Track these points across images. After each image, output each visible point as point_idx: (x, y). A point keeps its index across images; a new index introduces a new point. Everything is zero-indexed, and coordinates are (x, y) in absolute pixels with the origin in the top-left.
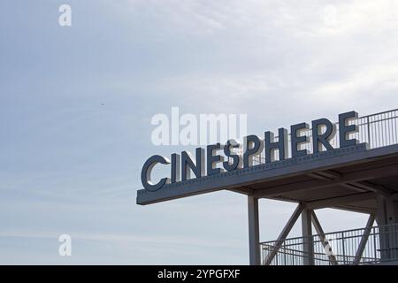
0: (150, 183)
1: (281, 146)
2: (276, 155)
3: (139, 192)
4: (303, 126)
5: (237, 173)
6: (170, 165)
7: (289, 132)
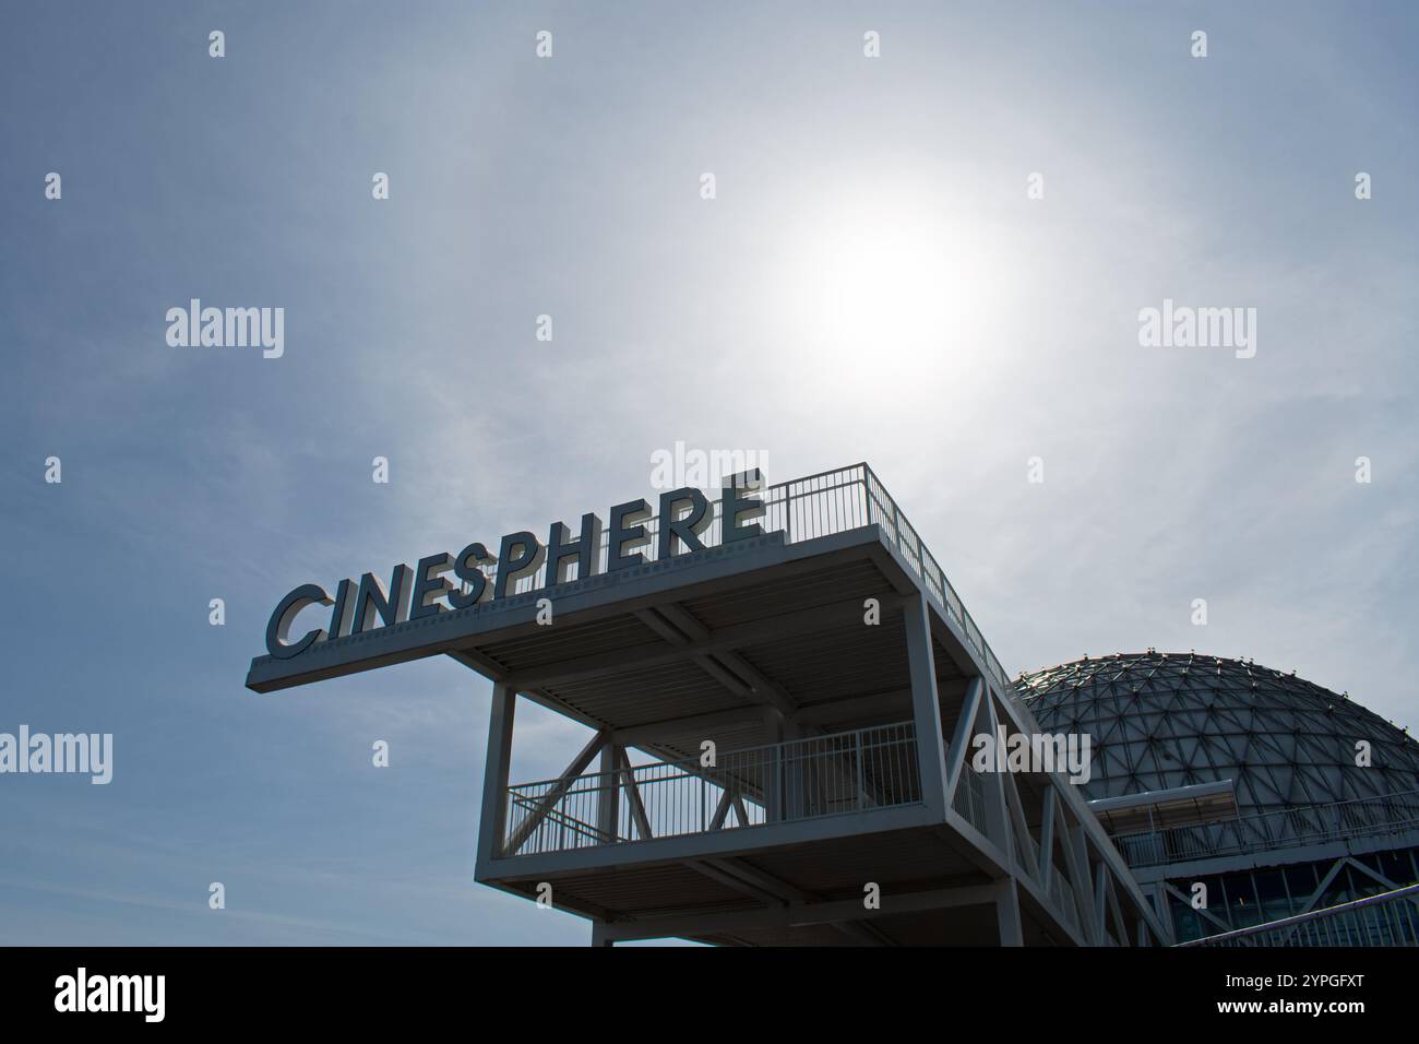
0: (284, 643)
1: (584, 550)
2: (572, 572)
3: (257, 662)
4: (640, 507)
5: (477, 611)
6: (333, 606)
7: (606, 525)
